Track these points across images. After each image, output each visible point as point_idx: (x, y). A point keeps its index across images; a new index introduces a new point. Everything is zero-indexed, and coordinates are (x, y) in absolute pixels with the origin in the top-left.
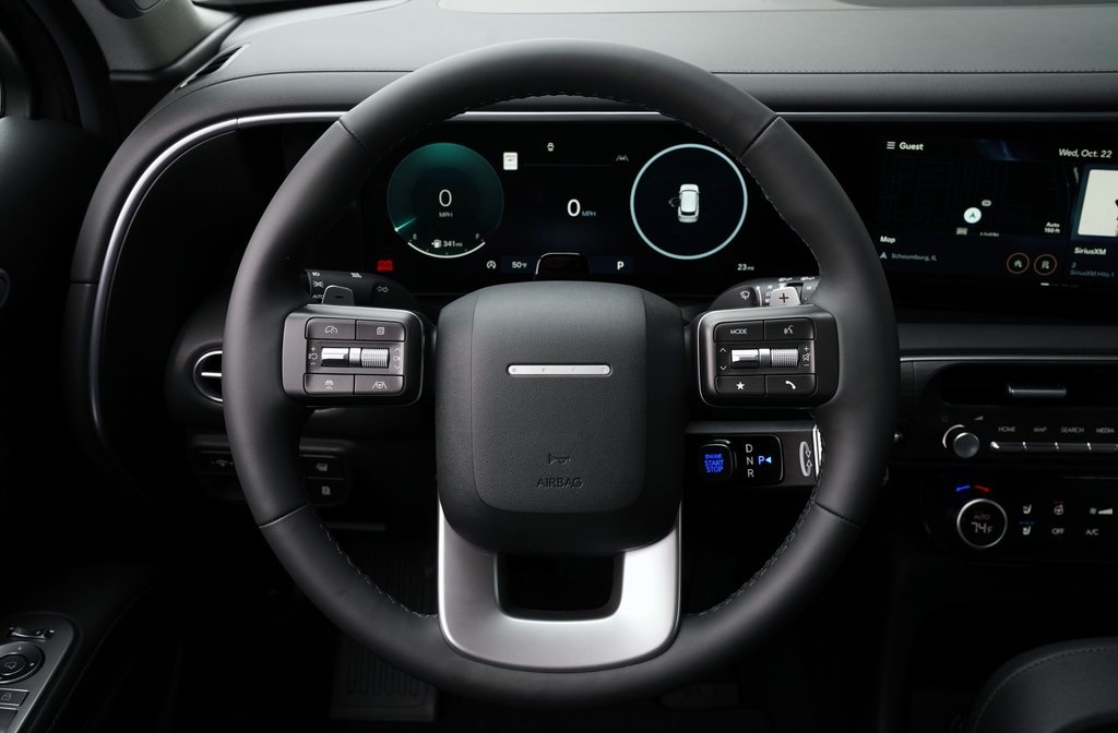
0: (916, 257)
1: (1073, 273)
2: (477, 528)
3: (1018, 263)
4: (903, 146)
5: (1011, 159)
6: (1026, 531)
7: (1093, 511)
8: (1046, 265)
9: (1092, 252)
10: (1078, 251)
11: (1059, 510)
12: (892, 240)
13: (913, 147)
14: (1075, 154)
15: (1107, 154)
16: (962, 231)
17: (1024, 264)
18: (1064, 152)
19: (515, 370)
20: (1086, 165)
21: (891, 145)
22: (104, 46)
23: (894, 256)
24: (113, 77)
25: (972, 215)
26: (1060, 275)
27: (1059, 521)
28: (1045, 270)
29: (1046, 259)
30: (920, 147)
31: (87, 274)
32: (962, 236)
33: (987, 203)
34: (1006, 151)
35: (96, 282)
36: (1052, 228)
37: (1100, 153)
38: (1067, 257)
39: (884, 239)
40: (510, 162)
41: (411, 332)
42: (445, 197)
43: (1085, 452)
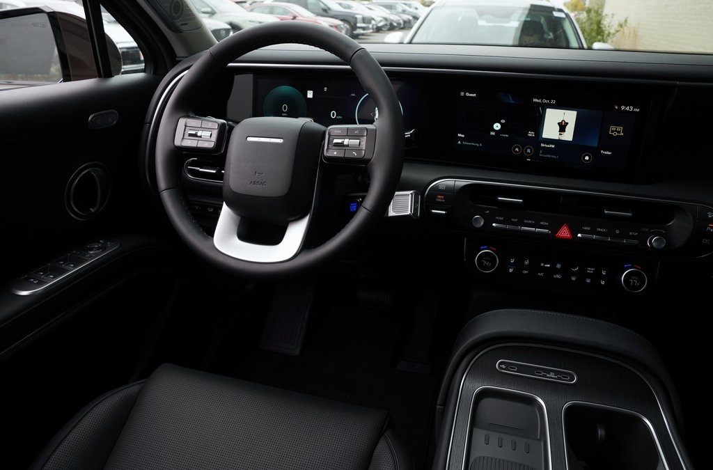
0: (473, 144)
1: (541, 155)
3: (517, 149)
4: (468, 94)
5: (513, 102)
6: (511, 270)
7: (542, 265)
8: (529, 151)
9: (548, 146)
10: (542, 145)
11: (527, 263)
12: (463, 136)
13: (471, 95)
14: (540, 101)
15: (553, 102)
16: (493, 133)
17: (519, 150)
18: (535, 100)
19: (250, 139)
20: (545, 106)
21: (462, 94)
22: (174, 48)
23: (464, 143)
25: (497, 126)
26: (535, 156)
27: (526, 268)
28: (529, 153)
29: (529, 148)
30: (475, 95)
31: (148, 121)
32: (492, 135)
33: (503, 121)
34: (510, 98)
35: (151, 124)
36: (531, 134)
37: (550, 101)
38: (538, 148)
39: (459, 135)
40: (310, 94)
41: (222, 127)
42: (285, 107)
43: (534, 233)
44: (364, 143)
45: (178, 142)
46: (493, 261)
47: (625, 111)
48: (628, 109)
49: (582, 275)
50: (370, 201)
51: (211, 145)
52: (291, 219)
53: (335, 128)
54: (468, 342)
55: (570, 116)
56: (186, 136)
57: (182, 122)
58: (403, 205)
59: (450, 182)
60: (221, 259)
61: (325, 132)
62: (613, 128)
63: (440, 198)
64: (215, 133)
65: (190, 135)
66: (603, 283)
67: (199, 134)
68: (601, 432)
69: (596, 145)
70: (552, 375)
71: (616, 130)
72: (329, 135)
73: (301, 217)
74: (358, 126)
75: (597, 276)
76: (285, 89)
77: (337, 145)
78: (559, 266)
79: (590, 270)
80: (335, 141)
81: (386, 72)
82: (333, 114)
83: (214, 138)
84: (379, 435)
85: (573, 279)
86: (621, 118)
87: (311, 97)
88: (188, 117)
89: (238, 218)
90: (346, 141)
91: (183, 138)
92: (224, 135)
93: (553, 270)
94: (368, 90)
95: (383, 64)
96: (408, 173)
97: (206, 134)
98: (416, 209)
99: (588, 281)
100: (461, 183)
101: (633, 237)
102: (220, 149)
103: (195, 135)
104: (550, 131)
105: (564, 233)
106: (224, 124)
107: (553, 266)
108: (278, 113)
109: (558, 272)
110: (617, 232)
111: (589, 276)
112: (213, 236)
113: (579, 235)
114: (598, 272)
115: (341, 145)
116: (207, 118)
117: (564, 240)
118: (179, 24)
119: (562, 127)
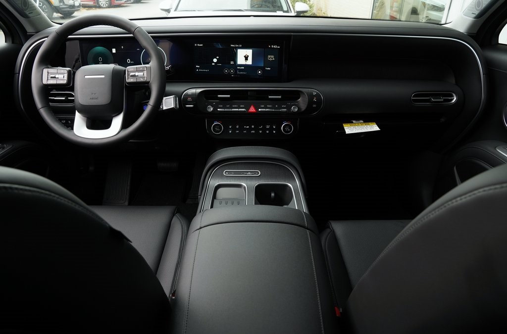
0: (204, 70)
1: (238, 73)
2: (85, 110)
4: (198, 45)
5: (221, 47)
6: (230, 132)
7: (245, 127)
8: (232, 71)
9: (241, 68)
10: (238, 68)
11: (237, 127)
12: (199, 67)
13: (200, 45)
14: (234, 46)
15: (241, 46)
16: (213, 64)
17: (227, 71)
18: (232, 45)
19: (86, 77)
20: (237, 48)
21: (196, 45)
22: (24, 26)
23: (199, 70)
24: (28, 34)
25: (215, 60)
26: (235, 73)
27: (237, 129)
28: (232, 73)
30: (202, 45)
31: (17, 72)
33: (218, 57)
34: (220, 45)
35: (19, 73)
36: (232, 63)
37: (239, 46)
38: (236, 70)
39: (197, 66)
40: (114, 51)
41: (69, 72)
42: (100, 59)
43: (239, 111)
44: (145, 74)
45: (45, 82)
46: (220, 128)
47: (273, 48)
48: (274, 47)
49: (264, 129)
50: (152, 101)
51: (65, 82)
52: (114, 115)
53: (130, 68)
54: (211, 162)
55: (249, 52)
56: (49, 78)
57: (45, 71)
58: (169, 103)
59: (193, 91)
60: (79, 140)
61: (125, 70)
62: (269, 56)
63: (189, 99)
64: (66, 76)
65: (52, 77)
66: (274, 132)
67: (56, 77)
68: (273, 195)
69: (263, 65)
70: (249, 173)
71: (271, 58)
72: (128, 71)
73: (119, 114)
74: (143, 65)
75: (271, 129)
76: (99, 49)
77: (132, 76)
78: (253, 127)
79: (268, 127)
80: (131, 74)
81: (151, 36)
82: (129, 61)
83: (66, 78)
84: (173, 215)
85: (261, 132)
86: (272, 51)
87: (115, 52)
88: (48, 68)
89: (86, 118)
90: (137, 74)
91: (48, 80)
92: (71, 76)
93: (251, 129)
94: (145, 48)
95: (149, 33)
96: (169, 88)
97: (61, 76)
98: (176, 104)
99: (268, 132)
100: (199, 90)
101: (284, 108)
102: (70, 84)
103: (55, 77)
104: (241, 60)
105: (252, 109)
106: (70, 70)
107: (250, 127)
108: (97, 63)
109: (253, 129)
110: (277, 106)
111: (268, 129)
112: (72, 129)
113: (259, 110)
114: (271, 127)
115: (134, 76)
116: (58, 68)
117: (252, 113)
118: (27, 13)
119: (246, 58)
